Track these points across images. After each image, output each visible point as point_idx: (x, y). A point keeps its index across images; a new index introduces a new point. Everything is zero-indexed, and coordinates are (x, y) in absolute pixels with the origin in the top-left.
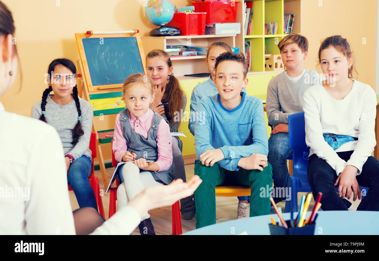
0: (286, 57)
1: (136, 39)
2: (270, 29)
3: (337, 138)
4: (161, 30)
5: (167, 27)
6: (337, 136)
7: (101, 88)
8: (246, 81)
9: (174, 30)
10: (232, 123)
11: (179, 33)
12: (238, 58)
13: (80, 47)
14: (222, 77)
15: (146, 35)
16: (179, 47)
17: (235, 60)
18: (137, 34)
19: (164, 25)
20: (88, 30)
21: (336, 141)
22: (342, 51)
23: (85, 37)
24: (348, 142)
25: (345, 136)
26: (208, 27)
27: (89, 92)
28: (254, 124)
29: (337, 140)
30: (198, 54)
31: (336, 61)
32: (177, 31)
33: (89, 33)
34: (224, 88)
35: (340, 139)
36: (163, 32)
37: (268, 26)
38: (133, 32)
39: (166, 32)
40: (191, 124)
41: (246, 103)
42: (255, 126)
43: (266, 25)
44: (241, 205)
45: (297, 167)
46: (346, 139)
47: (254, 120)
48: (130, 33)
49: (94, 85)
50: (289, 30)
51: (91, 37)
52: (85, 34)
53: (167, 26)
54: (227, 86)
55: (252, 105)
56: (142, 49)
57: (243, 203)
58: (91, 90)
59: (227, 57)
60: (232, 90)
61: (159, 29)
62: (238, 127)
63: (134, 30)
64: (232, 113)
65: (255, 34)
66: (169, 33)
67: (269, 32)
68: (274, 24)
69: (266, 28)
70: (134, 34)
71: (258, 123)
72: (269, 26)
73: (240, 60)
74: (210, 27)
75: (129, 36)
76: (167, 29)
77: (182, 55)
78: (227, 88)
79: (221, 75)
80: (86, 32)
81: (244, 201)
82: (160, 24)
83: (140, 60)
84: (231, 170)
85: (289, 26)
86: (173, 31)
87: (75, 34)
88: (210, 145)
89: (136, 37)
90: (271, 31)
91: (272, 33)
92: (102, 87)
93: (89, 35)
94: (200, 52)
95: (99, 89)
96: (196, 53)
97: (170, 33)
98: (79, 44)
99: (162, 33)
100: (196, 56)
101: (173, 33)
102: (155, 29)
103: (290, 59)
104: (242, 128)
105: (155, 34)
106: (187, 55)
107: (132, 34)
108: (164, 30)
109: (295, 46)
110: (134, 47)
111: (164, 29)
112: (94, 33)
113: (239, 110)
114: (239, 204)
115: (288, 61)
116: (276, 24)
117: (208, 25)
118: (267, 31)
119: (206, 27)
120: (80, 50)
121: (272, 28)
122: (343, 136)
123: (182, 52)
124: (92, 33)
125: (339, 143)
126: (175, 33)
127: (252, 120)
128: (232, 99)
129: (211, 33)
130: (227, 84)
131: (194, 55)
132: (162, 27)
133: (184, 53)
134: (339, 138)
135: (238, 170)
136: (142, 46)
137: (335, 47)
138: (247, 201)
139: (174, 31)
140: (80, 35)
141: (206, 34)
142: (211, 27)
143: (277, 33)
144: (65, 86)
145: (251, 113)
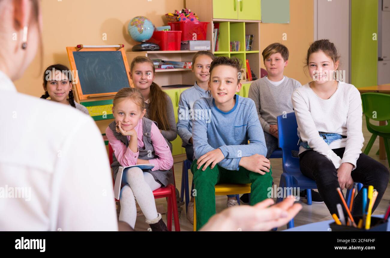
0: (271, 65)
1: (121, 53)
2: (234, 46)
3: (327, 136)
4: (143, 46)
5: (148, 44)
6: (326, 134)
7: (91, 97)
8: (239, 85)
9: (154, 45)
10: (226, 125)
11: (158, 48)
12: (232, 63)
13: (71, 59)
14: (216, 81)
15: (128, 51)
16: (158, 61)
17: (229, 64)
18: (122, 48)
19: (145, 41)
20: (79, 44)
21: (326, 139)
22: (330, 55)
23: (75, 50)
24: (337, 139)
25: (334, 134)
26: (183, 44)
27: (79, 100)
28: (250, 126)
29: (327, 137)
30: (175, 68)
31: (324, 65)
32: (157, 47)
33: (79, 47)
34: (219, 92)
35: (330, 137)
36: (144, 47)
37: (232, 44)
38: (119, 46)
39: (147, 48)
40: (179, 127)
41: (240, 106)
42: (251, 127)
43: (231, 43)
44: (230, 202)
45: (287, 165)
46: (335, 136)
47: (249, 122)
48: (116, 48)
49: (84, 93)
50: (250, 48)
51: (81, 50)
52: (76, 48)
53: (147, 42)
54: (221, 90)
55: (246, 107)
56: (127, 62)
57: (232, 200)
58: (81, 98)
59: (222, 61)
60: (226, 94)
61: (141, 45)
62: (233, 129)
63: (119, 45)
64: (227, 115)
65: (221, 51)
66: (149, 48)
67: (233, 49)
68: (237, 42)
69: (231, 46)
70: (120, 48)
71: (253, 125)
72: (234, 44)
73: (235, 65)
74: (185, 44)
75: (115, 50)
76: (148, 45)
77: (161, 68)
78: (221, 92)
79: (216, 79)
80: (76, 46)
81: (233, 198)
82: (141, 41)
83: (125, 72)
84: (231, 169)
85: (249, 45)
86: (153, 47)
87: (67, 48)
88: (208, 145)
89: (121, 51)
90: (235, 48)
91: (236, 50)
92: (91, 95)
93: (79, 49)
94: (176, 66)
95: (89, 98)
96: (173, 66)
97: (151, 48)
98: (70, 57)
99: (144, 49)
100: (173, 69)
101: (154, 49)
102: (137, 45)
103: (274, 67)
104: (238, 130)
105: (137, 49)
106: (165, 68)
107: (118, 49)
108: (145, 46)
109: (279, 55)
110: (120, 60)
111: (145, 44)
112: (84, 46)
113: (233, 112)
114: (229, 201)
115: (271, 69)
116: (239, 42)
117: (183, 43)
118: (232, 49)
119: (182, 44)
120: (71, 62)
121: (236, 45)
122: (332, 134)
123: (161, 65)
124: (82, 46)
125: (329, 141)
126: (155, 48)
127: (248, 122)
128: (227, 102)
129: (185, 49)
130: (222, 88)
131: (171, 68)
132: (143, 43)
133: (163, 67)
134: (328, 136)
135: (238, 169)
136: (126, 59)
137: (324, 51)
138: (235, 198)
139: (155, 47)
140: (71, 48)
141: (181, 50)
142: (187, 44)
143: (240, 51)
144: (61, 90)
145: (246, 115)
